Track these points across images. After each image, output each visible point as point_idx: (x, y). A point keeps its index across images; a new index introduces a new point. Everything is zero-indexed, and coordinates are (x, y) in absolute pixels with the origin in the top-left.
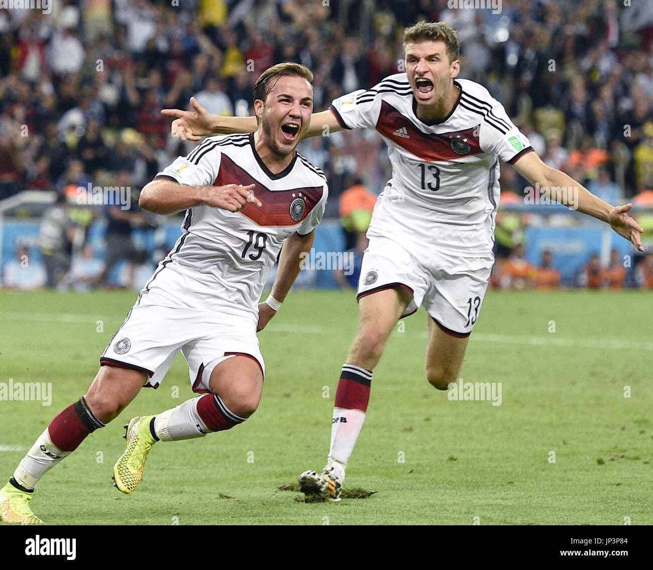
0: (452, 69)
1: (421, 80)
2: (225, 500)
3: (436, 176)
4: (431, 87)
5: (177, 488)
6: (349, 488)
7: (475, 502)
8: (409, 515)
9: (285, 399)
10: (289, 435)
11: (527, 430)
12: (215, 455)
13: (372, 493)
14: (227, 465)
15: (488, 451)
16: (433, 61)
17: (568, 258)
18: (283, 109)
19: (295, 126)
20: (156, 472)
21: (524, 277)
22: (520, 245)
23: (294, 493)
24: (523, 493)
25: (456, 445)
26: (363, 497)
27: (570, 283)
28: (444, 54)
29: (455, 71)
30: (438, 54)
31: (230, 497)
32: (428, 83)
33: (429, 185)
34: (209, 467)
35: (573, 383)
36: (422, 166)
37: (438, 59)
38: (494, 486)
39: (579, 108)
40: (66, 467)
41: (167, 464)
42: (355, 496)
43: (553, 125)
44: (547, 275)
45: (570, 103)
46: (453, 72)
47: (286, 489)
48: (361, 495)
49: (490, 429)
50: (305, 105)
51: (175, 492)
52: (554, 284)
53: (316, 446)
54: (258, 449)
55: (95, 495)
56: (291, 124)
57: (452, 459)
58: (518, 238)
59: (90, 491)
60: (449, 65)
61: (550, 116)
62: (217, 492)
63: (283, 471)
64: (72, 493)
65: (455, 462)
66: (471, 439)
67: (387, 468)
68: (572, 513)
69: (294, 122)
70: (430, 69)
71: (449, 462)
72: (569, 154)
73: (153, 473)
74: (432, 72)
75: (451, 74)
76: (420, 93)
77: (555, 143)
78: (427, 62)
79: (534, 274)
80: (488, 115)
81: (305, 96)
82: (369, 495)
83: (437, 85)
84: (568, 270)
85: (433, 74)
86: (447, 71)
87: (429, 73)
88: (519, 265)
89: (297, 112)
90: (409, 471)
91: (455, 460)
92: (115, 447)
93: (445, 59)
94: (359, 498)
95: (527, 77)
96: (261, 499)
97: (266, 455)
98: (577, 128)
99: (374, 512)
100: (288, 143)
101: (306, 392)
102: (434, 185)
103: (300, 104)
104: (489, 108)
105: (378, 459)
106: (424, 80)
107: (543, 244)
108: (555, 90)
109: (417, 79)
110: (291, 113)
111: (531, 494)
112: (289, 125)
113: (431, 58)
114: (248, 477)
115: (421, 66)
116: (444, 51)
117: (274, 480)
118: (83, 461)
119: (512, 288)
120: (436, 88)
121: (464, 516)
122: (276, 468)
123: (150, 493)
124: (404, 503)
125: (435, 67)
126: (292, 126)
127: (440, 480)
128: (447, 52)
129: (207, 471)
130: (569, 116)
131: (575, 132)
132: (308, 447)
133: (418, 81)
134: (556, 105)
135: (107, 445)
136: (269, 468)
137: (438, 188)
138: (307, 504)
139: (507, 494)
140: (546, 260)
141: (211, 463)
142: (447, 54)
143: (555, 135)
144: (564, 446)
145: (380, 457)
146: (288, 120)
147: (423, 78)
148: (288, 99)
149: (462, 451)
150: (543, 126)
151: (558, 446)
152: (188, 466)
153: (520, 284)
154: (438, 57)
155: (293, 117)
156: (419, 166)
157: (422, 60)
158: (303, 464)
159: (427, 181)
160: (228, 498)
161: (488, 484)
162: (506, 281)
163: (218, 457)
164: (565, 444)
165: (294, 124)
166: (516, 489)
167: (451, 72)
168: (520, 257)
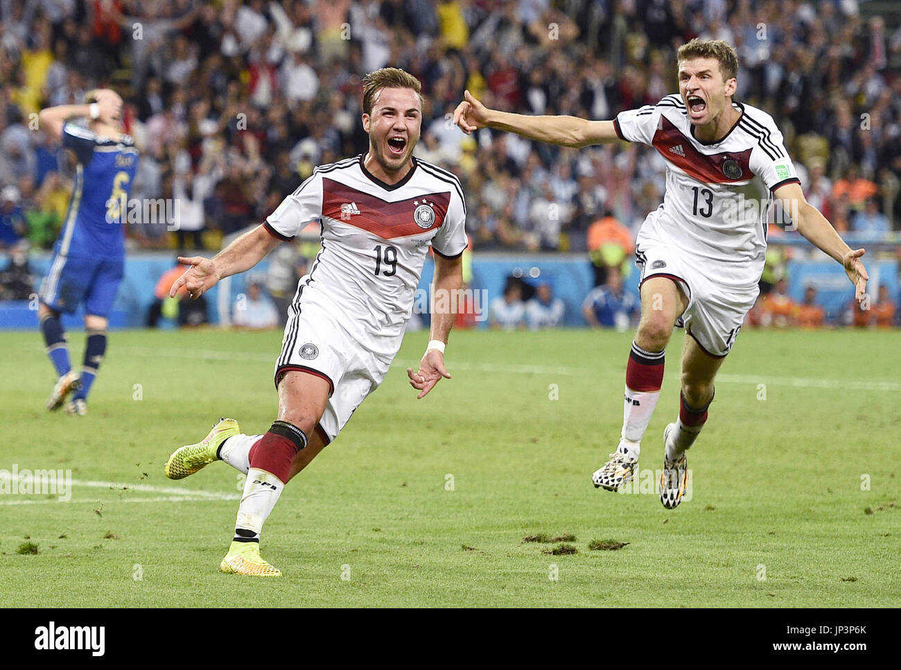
0: (727, 87)
1: (692, 98)
2: (468, 551)
3: (709, 202)
4: (702, 105)
5: (418, 538)
6: (600, 539)
7: (734, 553)
8: (664, 568)
9: (532, 445)
10: (536, 483)
11: (788, 477)
12: (457, 504)
13: (624, 544)
14: (470, 514)
15: (747, 500)
16: (704, 78)
17: (834, 294)
18: (388, 122)
19: (400, 140)
20: (395, 522)
21: (786, 314)
22: (781, 280)
23: (541, 544)
24: (785, 545)
25: (713, 493)
26: (615, 549)
27: (835, 320)
28: (717, 71)
29: (731, 89)
30: (709, 71)
31: (474, 549)
32: (700, 101)
33: (702, 210)
34: (451, 516)
35: (838, 427)
36: (695, 189)
37: (710, 77)
38: (755, 537)
39: (844, 134)
40: (299, 517)
41: (406, 514)
42: (605, 548)
43: (817, 154)
44: (810, 313)
45: (836, 129)
46: (729, 90)
47: (533, 540)
48: (613, 546)
49: (750, 477)
50: (410, 116)
51: (415, 543)
52: (817, 322)
53: (564, 494)
54: (503, 498)
55: (331, 547)
56: (396, 137)
57: (709, 508)
58: (779, 272)
59: (324, 542)
60: (723, 83)
61: (814, 143)
62: (459, 543)
63: (529, 521)
64: (306, 544)
65: (713, 512)
66: (729, 486)
67: (640, 518)
68: (838, 566)
69: (399, 136)
70: (701, 87)
71: (706, 512)
72: (833, 183)
73: (392, 523)
74: (703, 90)
75: (726, 93)
76: (693, 112)
77: (819, 171)
78: (698, 79)
79: (797, 311)
80: (764, 140)
81: (410, 107)
82: (621, 547)
83: (709, 103)
84: (832, 307)
85: (705, 92)
86: (721, 88)
87: (701, 91)
88: (780, 301)
89: (401, 126)
90: (664, 521)
91: (713, 509)
92: (352, 495)
93: (718, 76)
94: (611, 549)
95: (793, 103)
96: (506, 550)
97: (512, 504)
98: (842, 156)
99: (627, 565)
100: (396, 157)
101: (553, 437)
102: (706, 212)
103: (406, 116)
104: (767, 134)
105: (630, 508)
106: (695, 98)
107: (806, 279)
108: (819, 116)
109: (688, 97)
110: (395, 126)
111: (794, 545)
112: (395, 139)
113: (702, 75)
114: (492, 527)
115: (692, 83)
116: (717, 68)
117: (520, 530)
118: (317, 510)
119: (773, 325)
120: (708, 107)
121: (723, 569)
122: (523, 519)
123: (389, 544)
124: (658, 555)
125: (706, 84)
126: (397, 139)
127: (697, 530)
128: (720, 69)
129: (450, 521)
130: (834, 143)
131: (840, 159)
132: (557, 495)
133: (689, 99)
134: (820, 132)
135: (342, 494)
136: (514, 518)
137: (709, 214)
138: (555, 556)
139: (768, 546)
140: (809, 297)
141: (453, 512)
142: (720, 71)
143: (817, 163)
144: (829, 495)
145: (633, 506)
146: (393, 134)
147: (694, 96)
148: (392, 112)
149: (720, 500)
150: (806, 154)
151: (822, 494)
152: (429, 516)
153: (782, 322)
154: (710, 73)
155: (397, 130)
156: (693, 189)
157: (693, 77)
158: (551, 514)
159: (699, 207)
160: (471, 549)
161: (747, 535)
162: (766, 319)
163: (460, 506)
164: (829, 492)
165: (399, 138)
166: (778, 540)
167: (726, 90)
168: (782, 293)
